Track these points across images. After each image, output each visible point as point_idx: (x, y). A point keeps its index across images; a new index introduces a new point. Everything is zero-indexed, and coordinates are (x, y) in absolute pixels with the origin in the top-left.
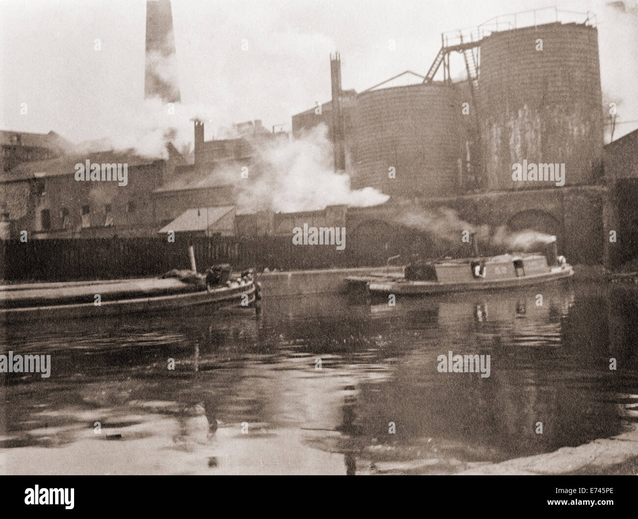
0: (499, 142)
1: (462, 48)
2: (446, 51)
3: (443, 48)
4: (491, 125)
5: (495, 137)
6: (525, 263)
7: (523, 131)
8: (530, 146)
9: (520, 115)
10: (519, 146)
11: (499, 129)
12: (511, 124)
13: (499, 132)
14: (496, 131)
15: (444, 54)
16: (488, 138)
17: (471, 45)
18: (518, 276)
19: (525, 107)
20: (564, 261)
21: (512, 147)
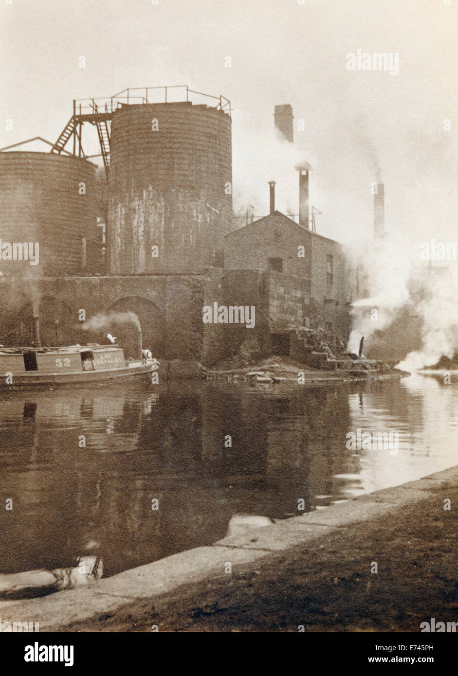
0: (123, 222)
1: (95, 119)
2: (78, 120)
3: (74, 117)
4: (116, 204)
5: (119, 217)
6: (94, 355)
7: (147, 213)
8: (152, 230)
9: (145, 196)
10: (142, 229)
11: (123, 209)
12: (136, 204)
13: (124, 212)
14: (121, 211)
15: (76, 123)
16: (113, 219)
17: (105, 117)
18: (84, 370)
19: (150, 188)
20: (150, 354)
21: (134, 230)
